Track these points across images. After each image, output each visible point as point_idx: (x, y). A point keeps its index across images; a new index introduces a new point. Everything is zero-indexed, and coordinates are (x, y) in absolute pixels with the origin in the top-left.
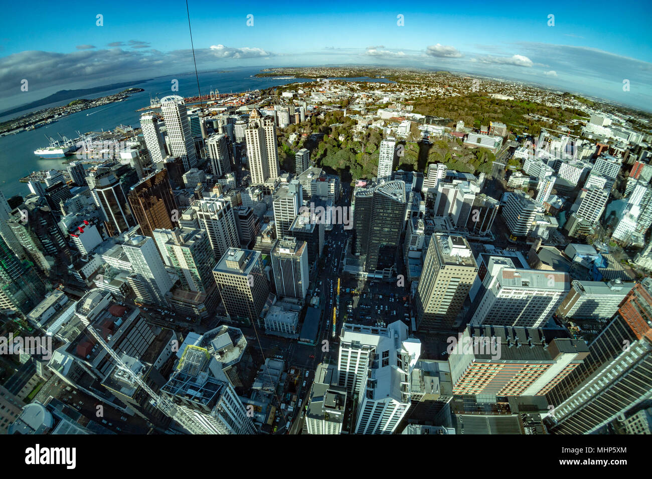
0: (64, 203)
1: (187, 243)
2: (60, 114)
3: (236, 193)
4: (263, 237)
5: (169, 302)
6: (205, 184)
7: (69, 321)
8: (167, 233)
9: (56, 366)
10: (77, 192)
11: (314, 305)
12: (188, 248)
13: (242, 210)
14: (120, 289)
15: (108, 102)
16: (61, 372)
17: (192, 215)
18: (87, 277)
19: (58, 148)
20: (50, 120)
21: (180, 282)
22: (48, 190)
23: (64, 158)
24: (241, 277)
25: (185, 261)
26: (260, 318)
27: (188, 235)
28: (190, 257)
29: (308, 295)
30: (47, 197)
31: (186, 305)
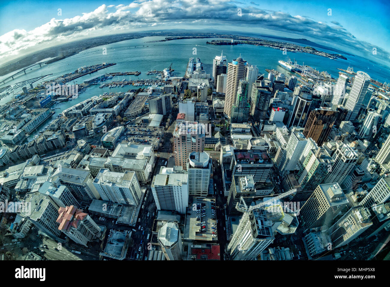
0: (278, 91)
1: (320, 159)
2: (298, 50)
3: (363, 156)
4: (354, 194)
5: (284, 175)
6: (350, 136)
7: (243, 140)
8: (314, 145)
9: (224, 150)
10: (287, 91)
11: (335, 257)
12: (319, 162)
13: (359, 168)
14: (272, 148)
15: (325, 56)
16: (223, 154)
17: (332, 147)
18: (264, 130)
19: (290, 65)
20: (293, 50)
21: (298, 172)
22: (275, 81)
23: (290, 71)
24: (328, 203)
25: (311, 166)
26: (309, 230)
27: (324, 156)
28: (315, 167)
29: (339, 248)
30: (273, 84)
31: (289, 184)
